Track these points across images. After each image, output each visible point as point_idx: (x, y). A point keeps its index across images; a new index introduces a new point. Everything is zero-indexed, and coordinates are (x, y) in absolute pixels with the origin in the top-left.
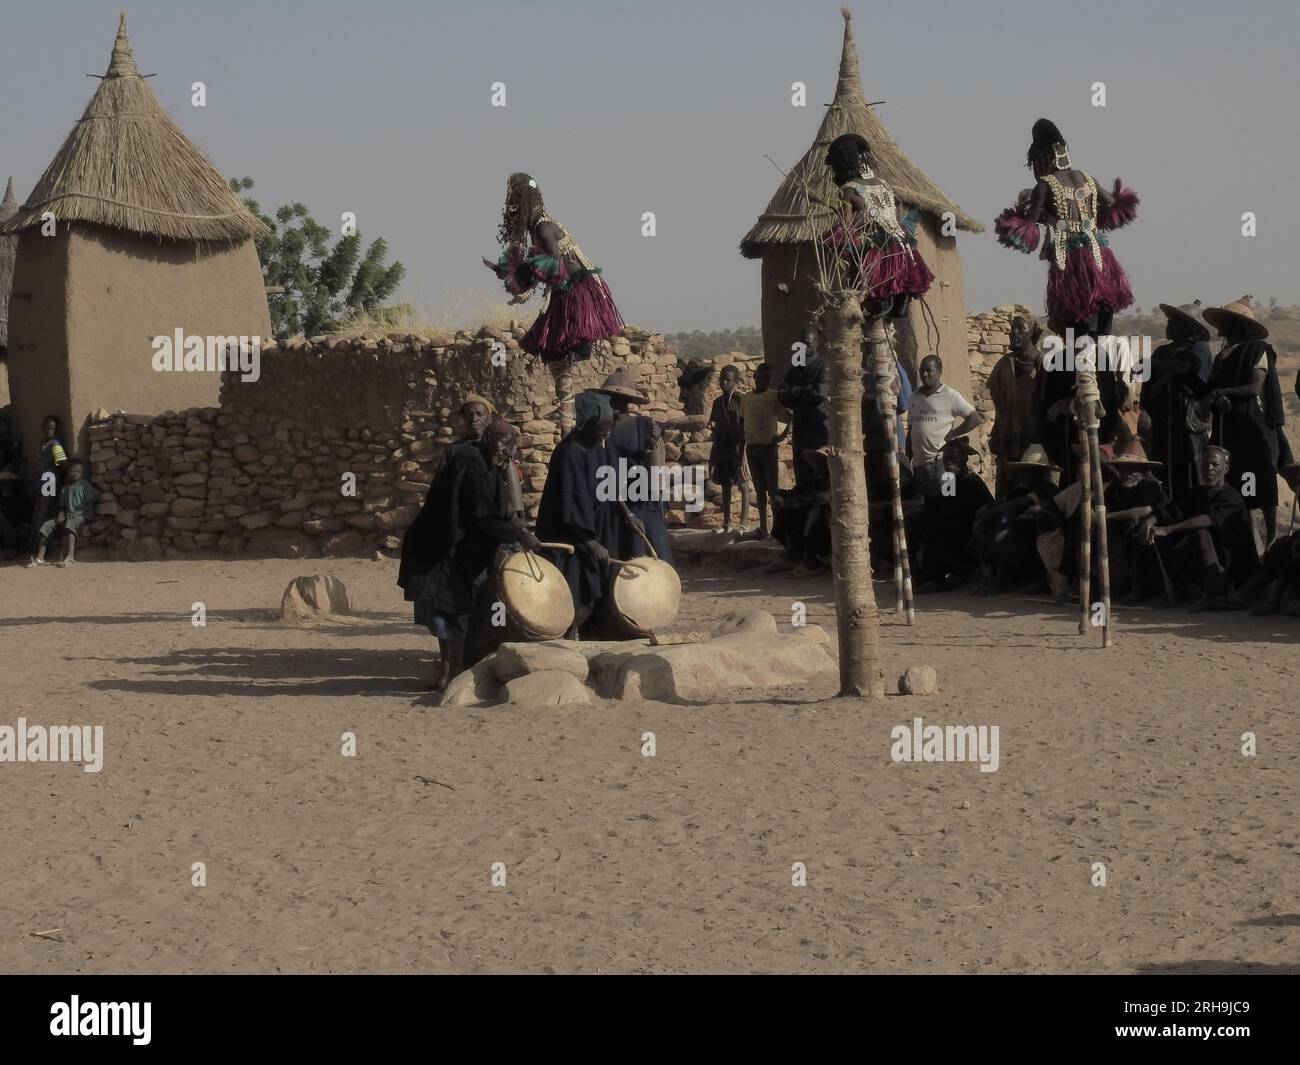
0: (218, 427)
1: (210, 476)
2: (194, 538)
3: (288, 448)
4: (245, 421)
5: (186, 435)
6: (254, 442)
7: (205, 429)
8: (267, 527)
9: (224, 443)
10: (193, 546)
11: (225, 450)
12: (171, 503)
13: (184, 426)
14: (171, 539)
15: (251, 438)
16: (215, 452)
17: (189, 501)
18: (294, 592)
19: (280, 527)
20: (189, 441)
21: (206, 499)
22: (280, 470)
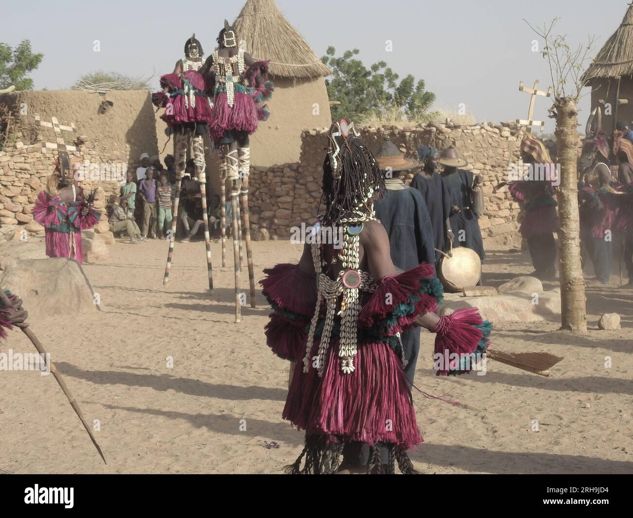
0: (299, 173)
1: (295, 198)
2: (286, 229)
4: (312, 170)
5: (284, 177)
6: (316, 181)
7: (293, 174)
9: (301, 181)
10: (285, 233)
11: (302, 184)
12: (275, 212)
13: (282, 172)
14: (275, 230)
15: (314, 178)
16: (297, 186)
17: (283, 210)
20: (285, 179)
21: (293, 210)
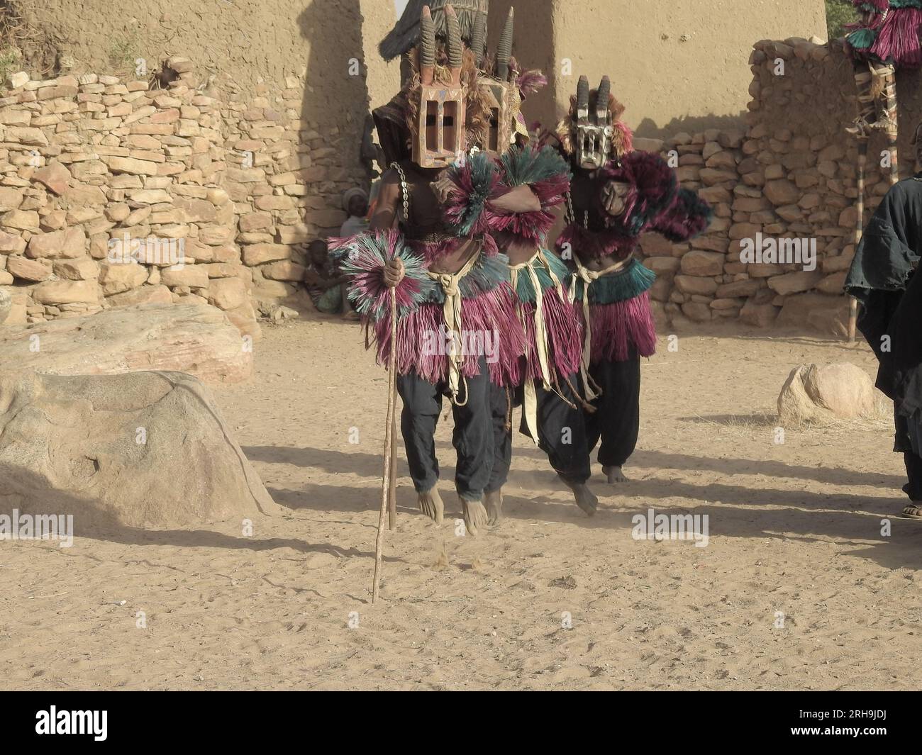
0: (745, 156)
1: (733, 222)
2: (708, 304)
3: (833, 184)
4: (777, 147)
5: (703, 166)
6: (790, 177)
7: (727, 158)
8: (805, 292)
9: (750, 178)
10: (707, 314)
11: (753, 186)
12: (680, 257)
13: (701, 153)
14: (679, 305)
15: (786, 171)
16: (739, 190)
17: (702, 254)
18: (797, 385)
19: (821, 292)
20: (707, 173)
21: (727, 253)
22: (823, 216)
